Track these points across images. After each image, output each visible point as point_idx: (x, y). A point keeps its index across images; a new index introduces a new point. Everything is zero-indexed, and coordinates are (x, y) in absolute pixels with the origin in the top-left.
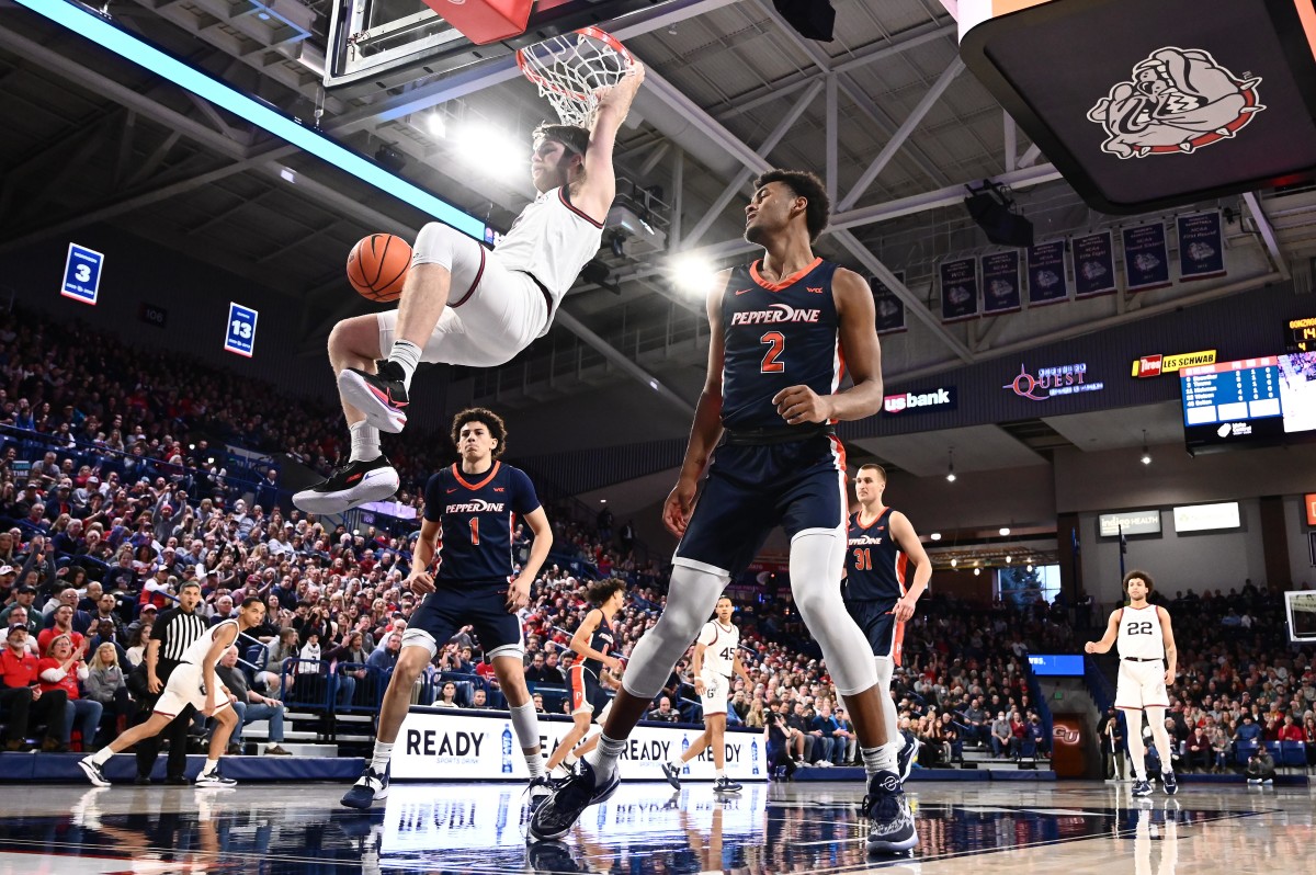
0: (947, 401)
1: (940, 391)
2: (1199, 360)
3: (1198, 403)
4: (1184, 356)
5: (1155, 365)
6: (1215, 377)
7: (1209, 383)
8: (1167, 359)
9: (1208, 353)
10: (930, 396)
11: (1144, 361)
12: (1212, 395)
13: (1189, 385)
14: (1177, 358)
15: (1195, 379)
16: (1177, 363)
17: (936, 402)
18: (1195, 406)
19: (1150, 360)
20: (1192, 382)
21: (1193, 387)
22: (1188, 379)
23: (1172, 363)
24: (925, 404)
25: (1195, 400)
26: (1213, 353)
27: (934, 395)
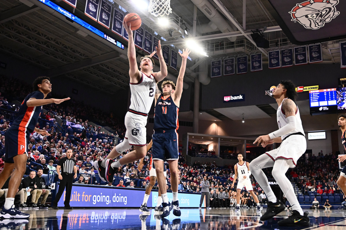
0: (242, 98)
1: (240, 95)
2: (314, 88)
3: (314, 101)
4: (309, 87)
5: (302, 89)
6: (319, 93)
7: (317, 95)
8: (305, 87)
9: (316, 86)
10: (237, 97)
11: (298, 88)
12: (318, 99)
13: (311, 96)
14: (308, 87)
15: (313, 94)
16: (308, 89)
17: (239, 99)
18: (313, 102)
19: (300, 88)
20: (312, 95)
21: (313, 96)
22: (311, 94)
23: (307, 89)
24: (236, 99)
25: (313, 100)
26: (318, 86)
27: (239, 97)
